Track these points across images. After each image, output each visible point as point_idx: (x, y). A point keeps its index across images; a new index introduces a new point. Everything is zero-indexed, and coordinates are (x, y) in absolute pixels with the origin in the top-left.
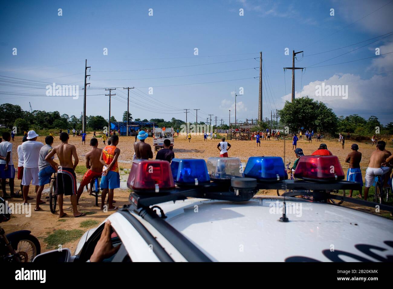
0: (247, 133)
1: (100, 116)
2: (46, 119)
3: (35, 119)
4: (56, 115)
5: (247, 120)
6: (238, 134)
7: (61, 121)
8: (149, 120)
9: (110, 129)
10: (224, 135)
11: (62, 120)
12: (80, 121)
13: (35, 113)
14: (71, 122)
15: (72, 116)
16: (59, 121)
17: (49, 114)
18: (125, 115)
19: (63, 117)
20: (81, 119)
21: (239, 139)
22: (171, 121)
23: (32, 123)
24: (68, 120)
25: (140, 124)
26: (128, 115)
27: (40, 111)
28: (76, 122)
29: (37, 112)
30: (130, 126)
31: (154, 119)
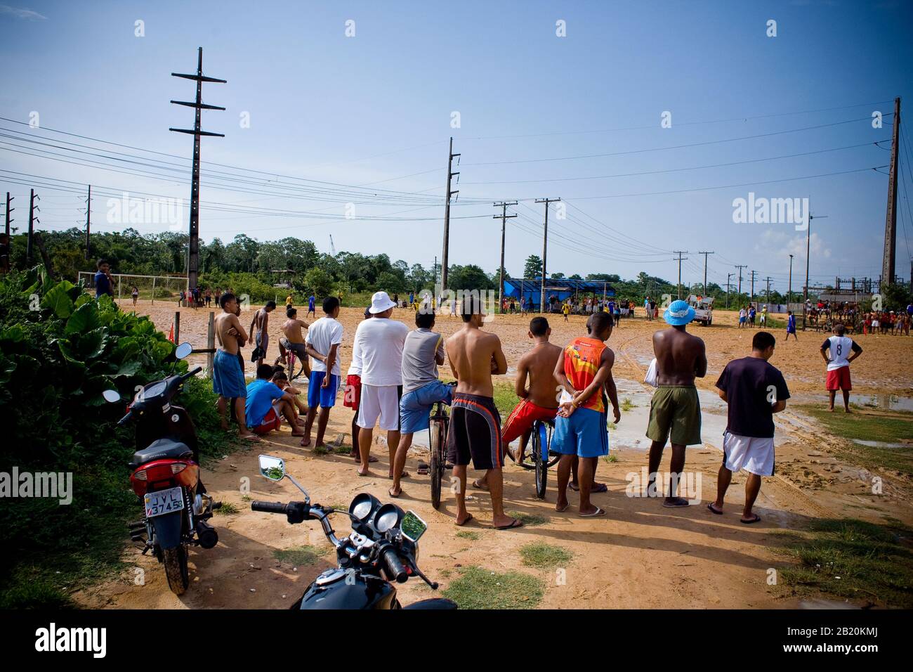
0: (849, 315)
1: (475, 267)
2: (362, 271)
3: (341, 271)
4: (383, 263)
5: (839, 281)
6: (824, 316)
7: (392, 276)
8: (584, 276)
9: (503, 296)
10: (780, 318)
11: (395, 274)
12: (430, 277)
13: (341, 258)
14: (411, 278)
15: (415, 266)
16: (390, 277)
17: (369, 261)
18: (531, 265)
19: (396, 267)
20: (433, 272)
21: (826, 328)
22: (636, 280)
23: (337, 279)
24: (407, 274)
25: (574, 286)
26: (536, 265)
27: (351, 255)
28: (423, 278)
29: (346, 256)
30: (549, 289)
31: (597, 274)
